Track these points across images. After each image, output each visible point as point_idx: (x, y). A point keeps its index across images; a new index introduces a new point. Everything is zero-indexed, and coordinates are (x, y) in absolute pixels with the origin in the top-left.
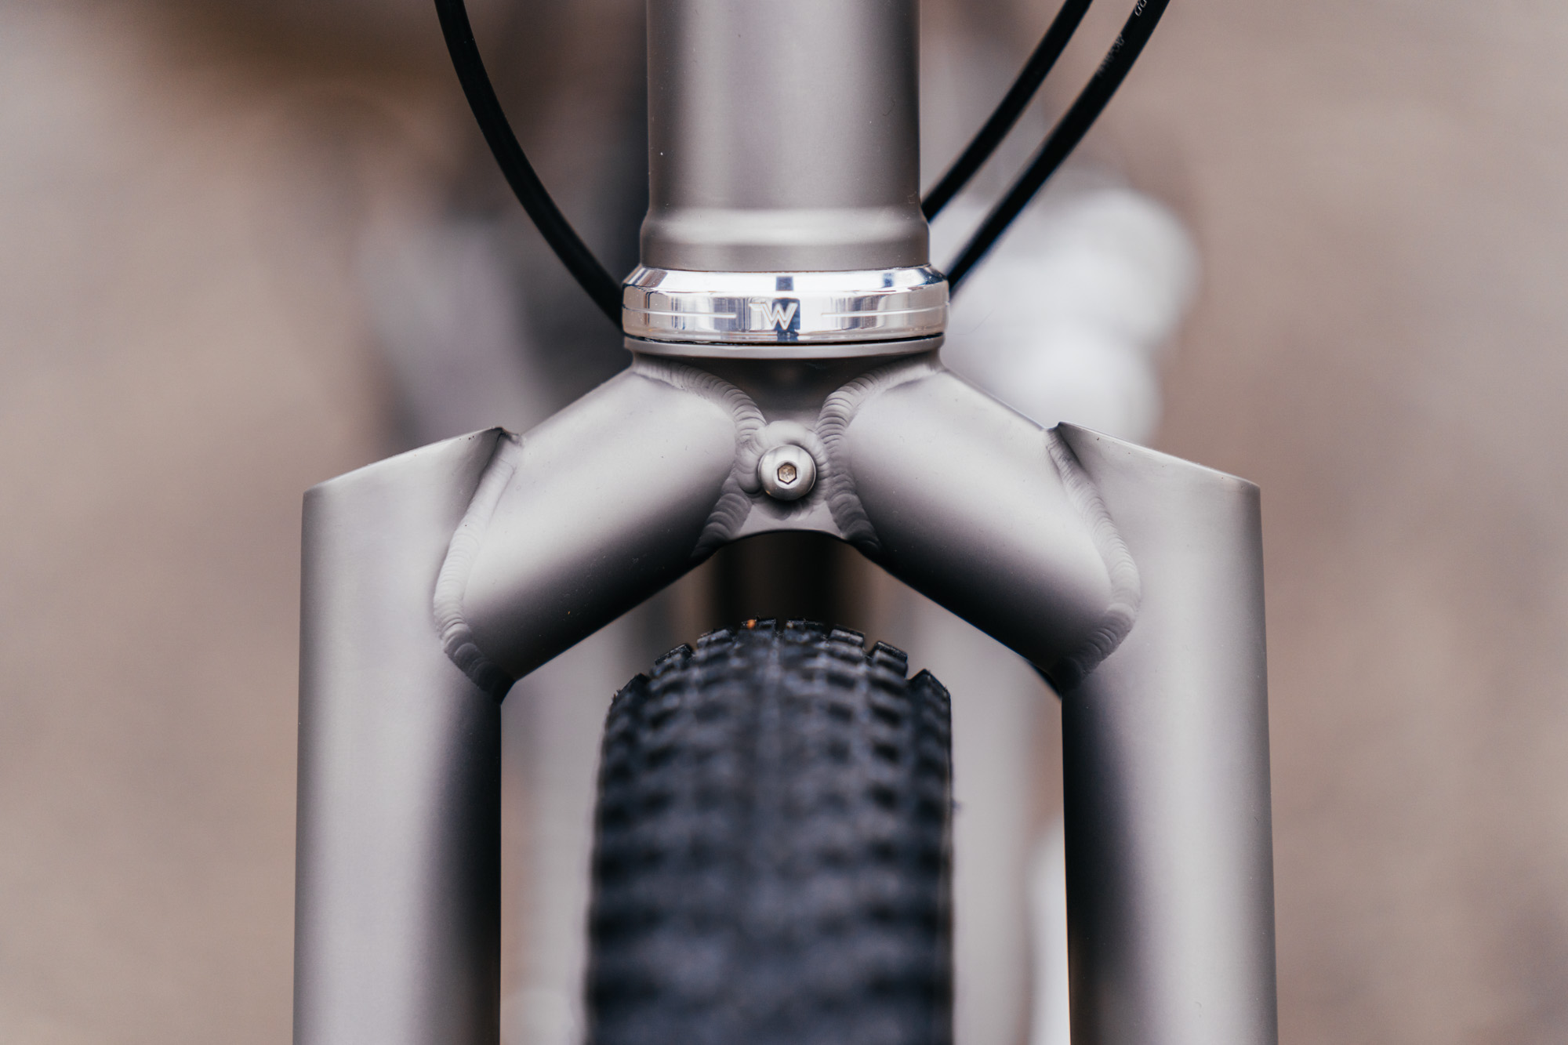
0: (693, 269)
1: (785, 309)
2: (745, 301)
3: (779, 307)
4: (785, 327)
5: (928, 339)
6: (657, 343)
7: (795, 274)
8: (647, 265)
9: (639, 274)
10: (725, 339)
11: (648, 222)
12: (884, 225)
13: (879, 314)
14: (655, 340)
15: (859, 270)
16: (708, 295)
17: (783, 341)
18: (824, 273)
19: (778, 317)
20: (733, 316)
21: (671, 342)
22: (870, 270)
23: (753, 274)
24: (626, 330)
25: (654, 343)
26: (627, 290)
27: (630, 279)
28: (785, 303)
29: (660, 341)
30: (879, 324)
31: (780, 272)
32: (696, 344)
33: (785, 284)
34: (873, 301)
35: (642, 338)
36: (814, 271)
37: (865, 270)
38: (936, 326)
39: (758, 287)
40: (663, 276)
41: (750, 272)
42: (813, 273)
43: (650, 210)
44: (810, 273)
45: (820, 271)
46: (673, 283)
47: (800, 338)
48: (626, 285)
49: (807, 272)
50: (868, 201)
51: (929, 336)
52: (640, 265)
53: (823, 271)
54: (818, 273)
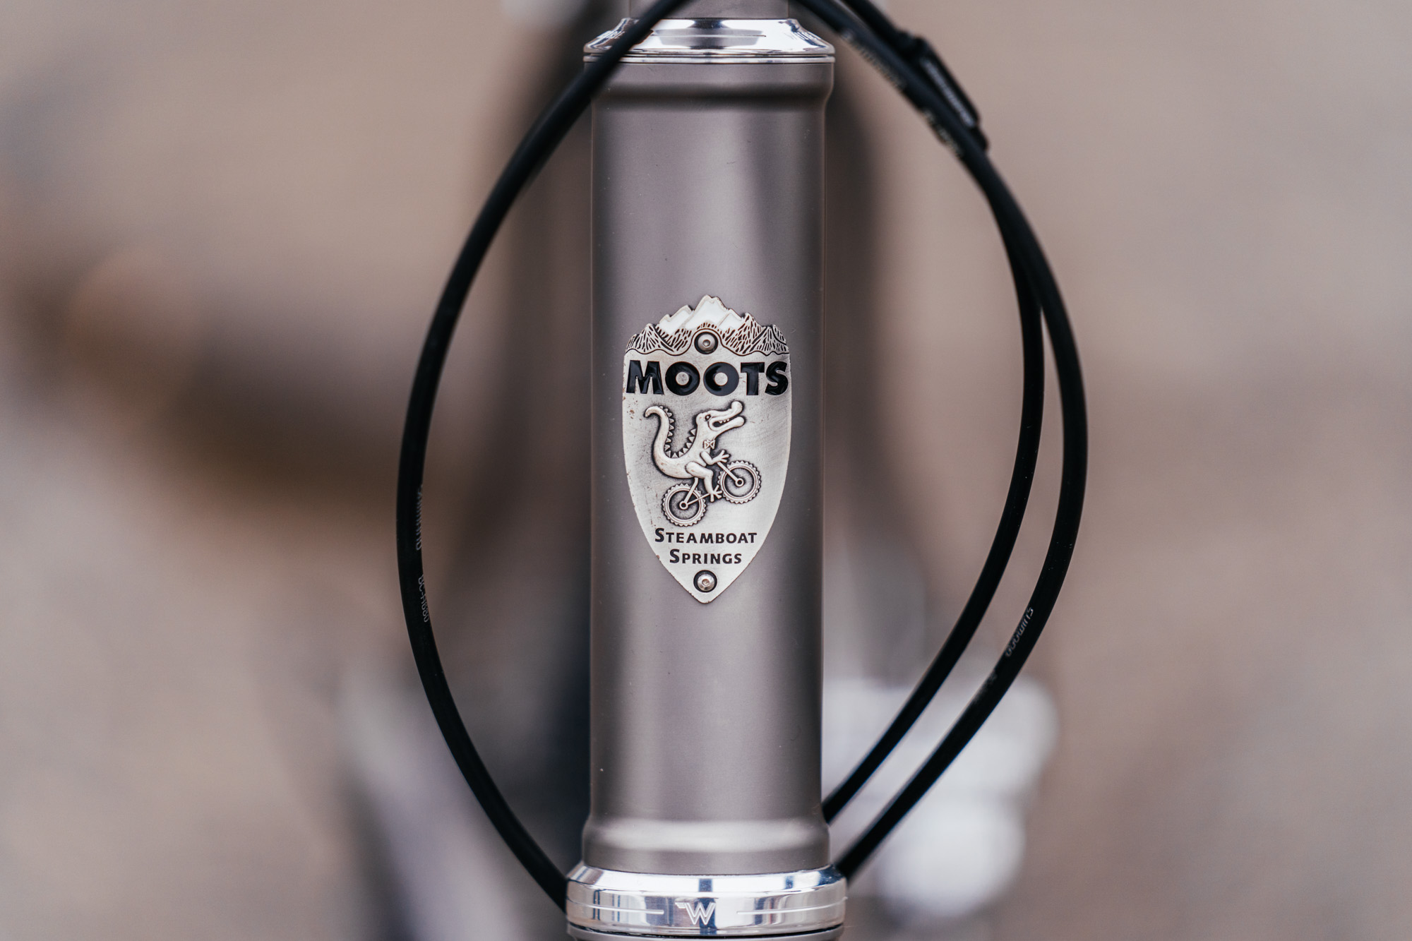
0: (627, 870)
1: (706, 907)
2: (671, 900)
3: (700, 906)
4: (706, 923)
5: (828, 931)
6: (596, 933)
7: (715, 877)
8: (589, 864)
9: (580, 873)
10: (654, 932)
11: (589, 826)
12: (791, 834)
13: (778, 912)
14: (594, 930)
15: (770, 873)
16: (640, 893)
17: (704, 935)
18: (740, 876)
19: (700, 914)
20: (662, 912)
21: (608, 933)
22: (779, 873)
23: (678, 876)
24: (570, 918)
25: (593, 933)
26: (571, 885)
27: (574, 874)
28: (706, 902)
29: (598, 931)
30: (778, 921)
31: (702, 875)
32: (630, 935)
33: (706, 886)
34: (773, 901)
35: (583, 928)
36: (731, 875)
37: (775, 873)
38: (833, 920)
39: (683, 887)
40: (600, 874)
41: (677, 875)
42: (730, 876)
43: (591, 816)
44: (727, 876)
45: (736, 875)
46: (609, 881)
47: (719, 933)
48: (570, 880)
49: (725, 875)
50: (778, 813)
51: (829, 929)
52: (582, 863)
53: (738, 875)
54: (735, 876)
